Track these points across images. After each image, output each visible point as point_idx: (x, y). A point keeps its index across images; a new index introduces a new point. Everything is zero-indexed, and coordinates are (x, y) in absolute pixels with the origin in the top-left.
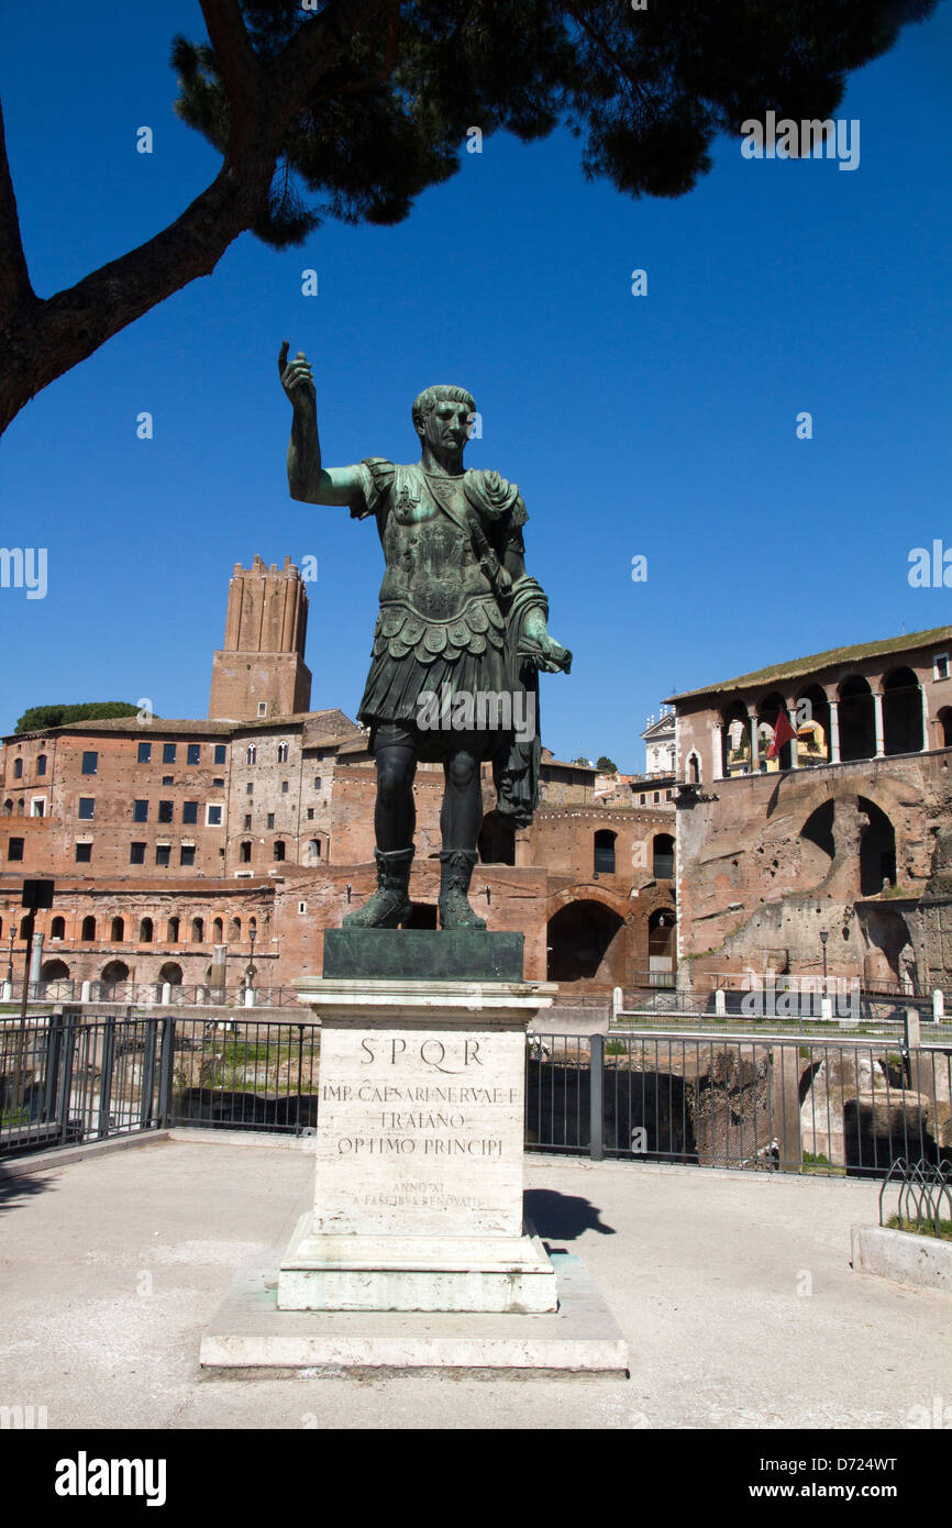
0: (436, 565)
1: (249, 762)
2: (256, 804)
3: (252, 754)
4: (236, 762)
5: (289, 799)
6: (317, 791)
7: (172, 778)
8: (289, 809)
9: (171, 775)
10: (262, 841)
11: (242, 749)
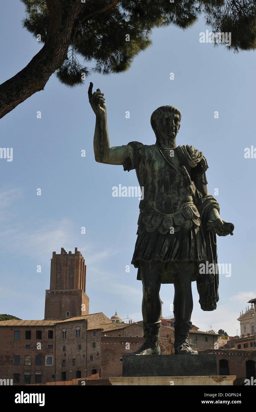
0: (166, 189)
1: (63, 338)
2: (67, 355)
3: (64, 334)
4: (58, 337)
5: (82, 352)
6: (94, 348)
7: (30, 345)
8: (82, 357)
9: (29, 344)
10: (71, 371)
11: (60, 332)
